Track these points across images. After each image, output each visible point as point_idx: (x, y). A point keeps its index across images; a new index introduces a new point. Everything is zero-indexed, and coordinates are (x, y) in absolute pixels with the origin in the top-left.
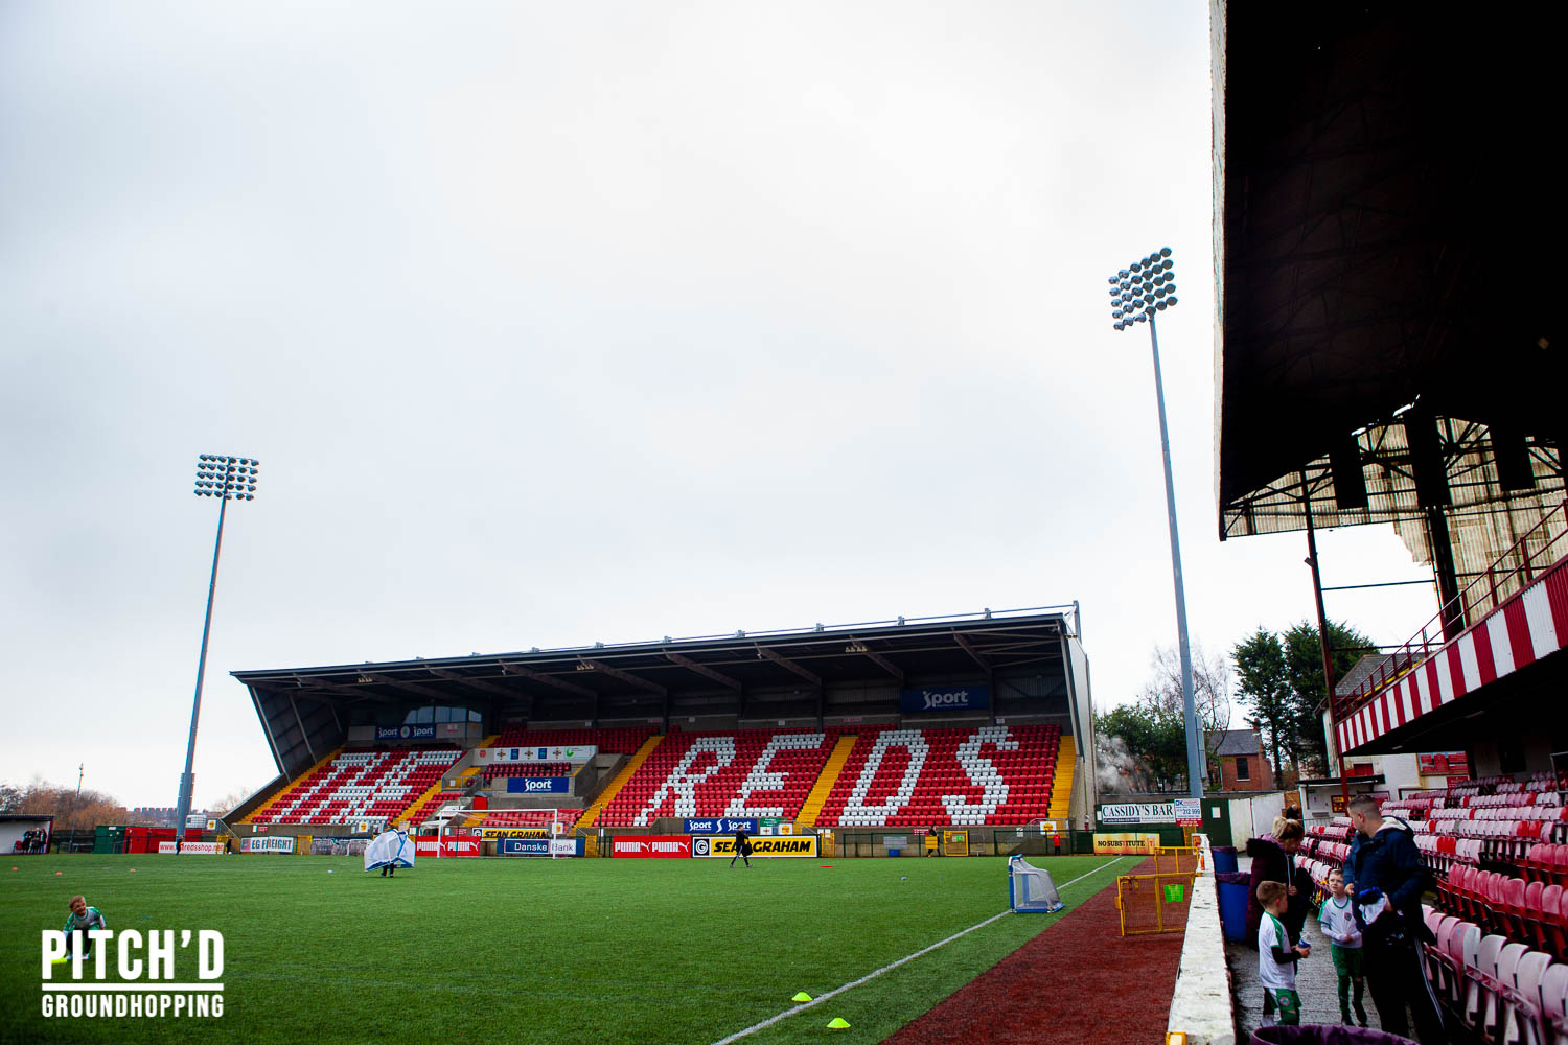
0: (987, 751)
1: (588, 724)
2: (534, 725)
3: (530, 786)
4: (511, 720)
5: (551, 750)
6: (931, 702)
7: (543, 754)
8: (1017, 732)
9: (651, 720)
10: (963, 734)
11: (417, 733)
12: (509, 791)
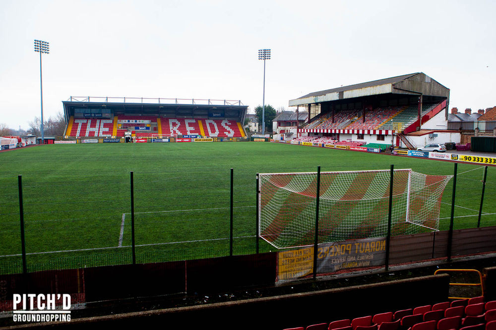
0: (226, 124)
1: (140, 115)
2: (126, 115)
3: (140, 129)
4: (118, 113)
5: (138, 121)
6: (214, 115)
7: (136, 122)
8: (230, 121)
9: (156, 115)
10: (221, 121)
11: (96, 115)
12: (135, 129)
